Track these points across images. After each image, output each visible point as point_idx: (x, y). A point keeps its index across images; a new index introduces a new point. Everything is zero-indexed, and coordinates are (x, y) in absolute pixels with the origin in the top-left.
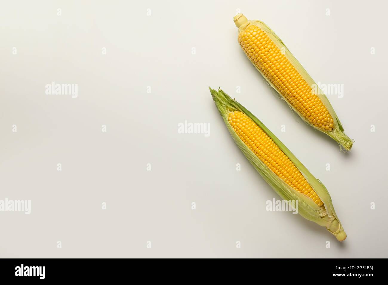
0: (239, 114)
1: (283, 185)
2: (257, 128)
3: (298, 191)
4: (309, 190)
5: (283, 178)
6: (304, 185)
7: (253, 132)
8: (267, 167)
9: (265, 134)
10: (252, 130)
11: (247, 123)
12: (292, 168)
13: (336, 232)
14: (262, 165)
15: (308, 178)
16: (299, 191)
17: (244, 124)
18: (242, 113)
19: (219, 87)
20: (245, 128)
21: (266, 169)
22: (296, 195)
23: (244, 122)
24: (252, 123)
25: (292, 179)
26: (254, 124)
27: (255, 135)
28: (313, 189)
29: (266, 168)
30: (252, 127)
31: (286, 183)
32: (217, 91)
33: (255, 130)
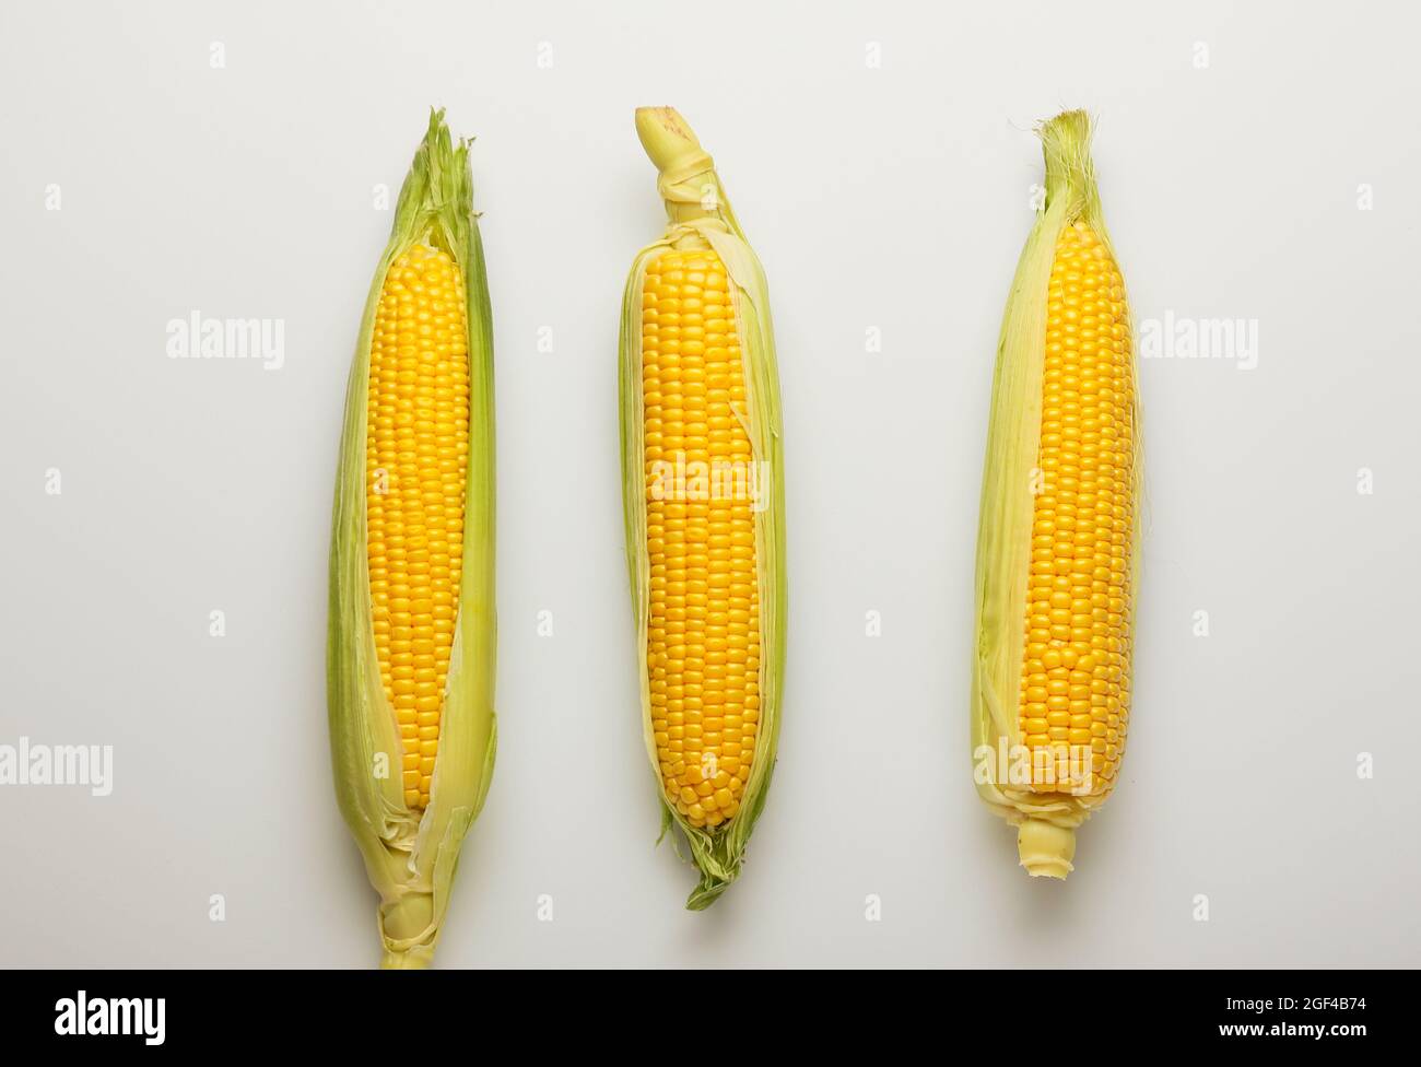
0: (445, 272)
1: (360, 620)
2: (455, 365)
3: (385, 685)
4: (425, 714)
5: (379, 603)
6: (423, 685)
7: (430, 367)
8: (362, 519)
9: (461, 411)
10: (429, 356)
11: (439, 320)
12: (439, 595)
13: (396, 942)
14: (356, 498)
15: (460, 673)
16: (388, 690)
17: (424, 316)
18: (457, 279)
19: (473, 139)
20: (415, 331)
21: (354, 523)
22: (371, 693)
23: (429, 309)
24: (455, 338)
25: (405, 629)
26: (458, 347)
27: (425, 379)
28: (443, 724)
29: (358, 521)
30: (441, 348)
31: (372, 625)
32: (455, 145)
33: (442, 366)
